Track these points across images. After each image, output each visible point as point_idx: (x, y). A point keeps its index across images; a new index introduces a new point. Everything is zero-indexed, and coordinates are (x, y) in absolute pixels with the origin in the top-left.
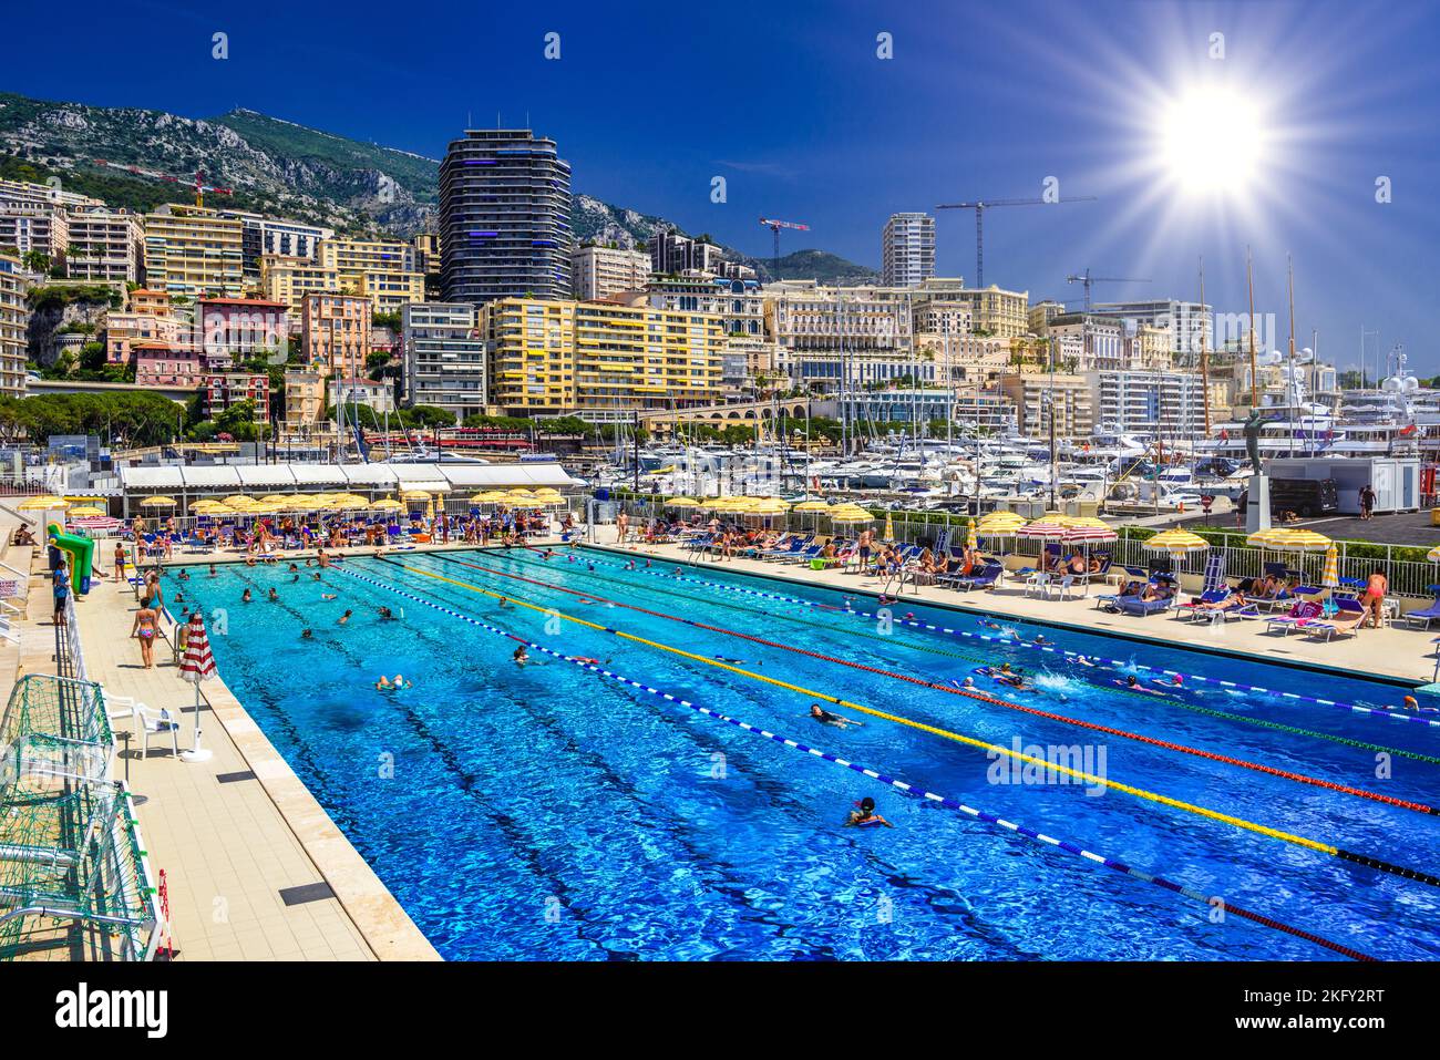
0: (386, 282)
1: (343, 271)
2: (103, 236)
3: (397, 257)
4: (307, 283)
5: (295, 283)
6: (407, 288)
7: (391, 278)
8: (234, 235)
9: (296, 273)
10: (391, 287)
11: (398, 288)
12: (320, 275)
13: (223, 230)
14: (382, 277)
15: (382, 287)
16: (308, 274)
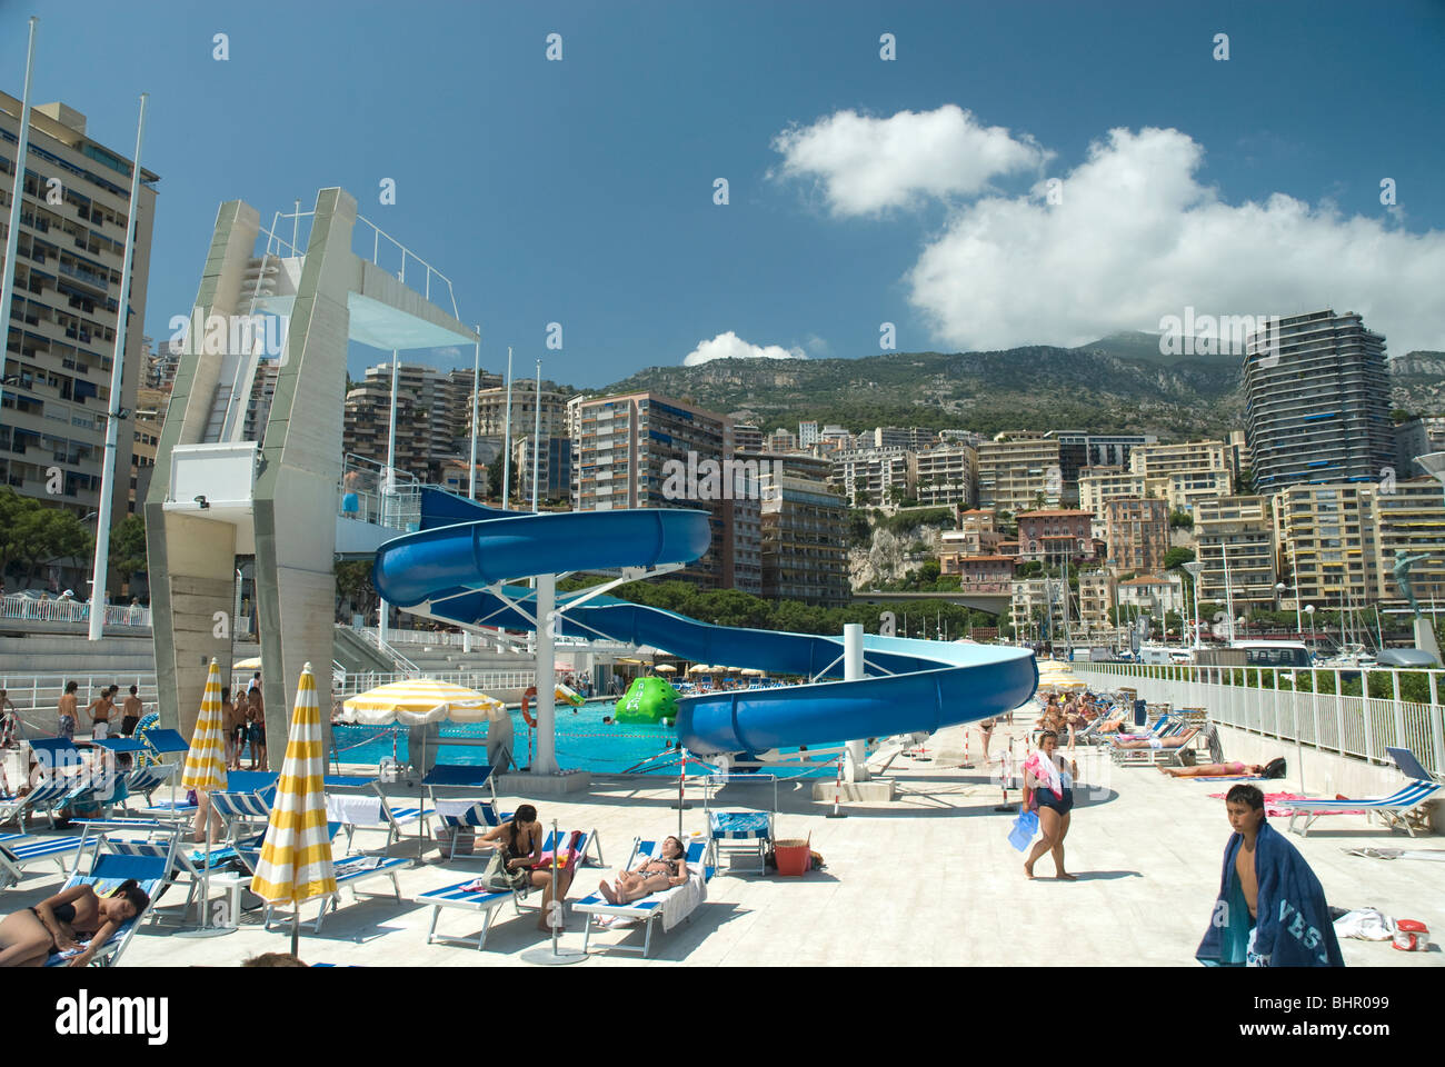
0: (1192, 482)
1: (1151, 475)
2: (944, 467)
3: (1204, 456)
4: (1116, 490)
5: (1105, 491)
6: (1213, 485)
7: (1196, 476)
8: (1052, 454)
9: (1105, 482)
10: (1196, 486)
11: (1204, 486)
12: (1127, 481)
13: (1042, 450)
14: (1186, 477)
15: (1188, 486)
16: (1116, 481)
